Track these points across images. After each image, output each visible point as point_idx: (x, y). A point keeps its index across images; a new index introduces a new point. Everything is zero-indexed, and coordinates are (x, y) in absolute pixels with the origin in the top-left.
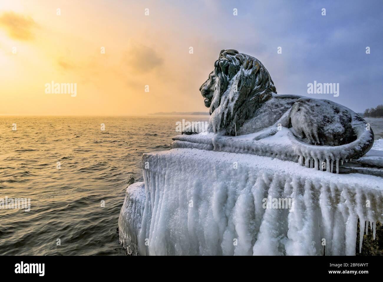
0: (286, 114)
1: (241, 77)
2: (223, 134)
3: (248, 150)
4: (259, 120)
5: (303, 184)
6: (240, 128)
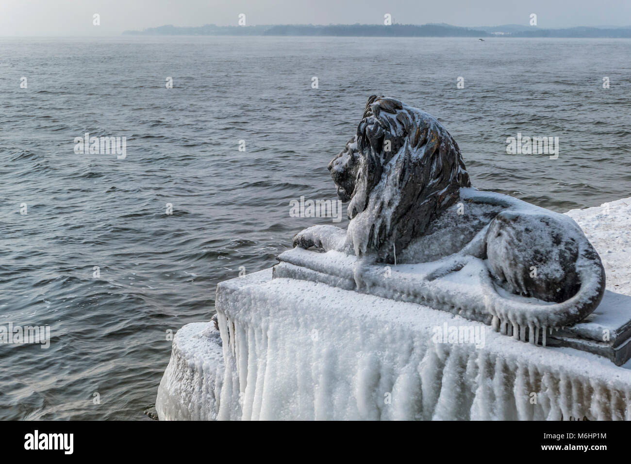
1: (404, 162)
3: (416, 296)
5: (492, 363)
6: (403, 251)
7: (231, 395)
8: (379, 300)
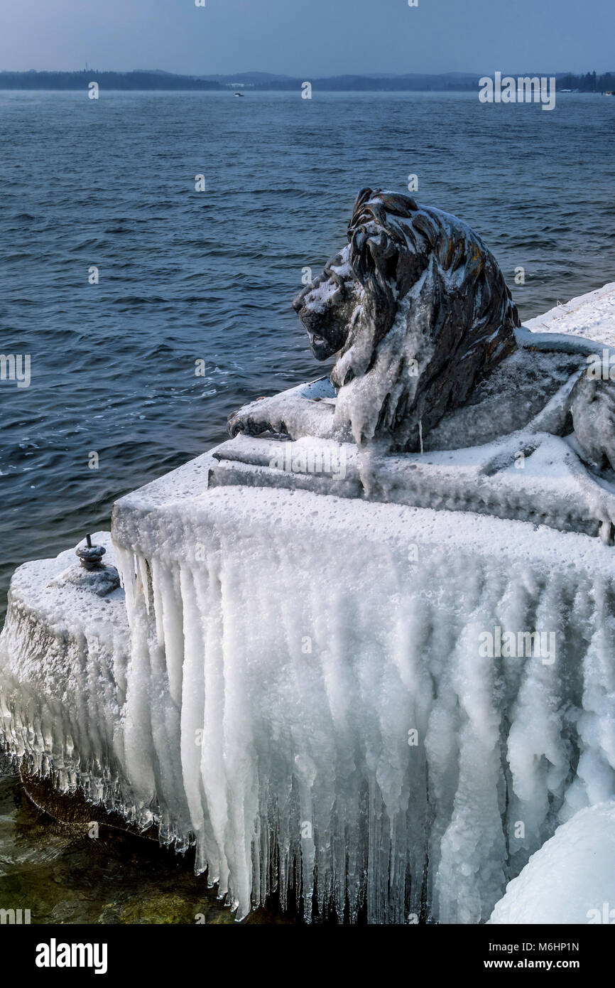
0: (556, 402)
2: (384, 450)
3: (468, 500)
4: (485, 415)
6: (433, 432)
7: (149, 676)
8: (408, 511)
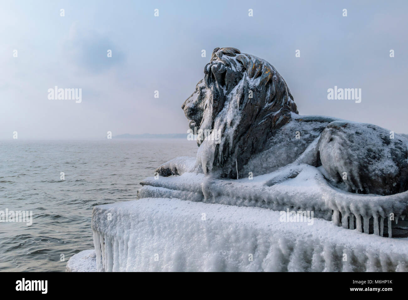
0: (312, 146)
1: (244, 89)
2: (217, 176)
3: (257, 201)
4: (272, 155)
5: (339, 256)
6: (244, 166)
8: (223, 207)
